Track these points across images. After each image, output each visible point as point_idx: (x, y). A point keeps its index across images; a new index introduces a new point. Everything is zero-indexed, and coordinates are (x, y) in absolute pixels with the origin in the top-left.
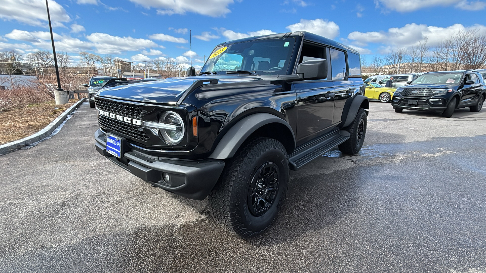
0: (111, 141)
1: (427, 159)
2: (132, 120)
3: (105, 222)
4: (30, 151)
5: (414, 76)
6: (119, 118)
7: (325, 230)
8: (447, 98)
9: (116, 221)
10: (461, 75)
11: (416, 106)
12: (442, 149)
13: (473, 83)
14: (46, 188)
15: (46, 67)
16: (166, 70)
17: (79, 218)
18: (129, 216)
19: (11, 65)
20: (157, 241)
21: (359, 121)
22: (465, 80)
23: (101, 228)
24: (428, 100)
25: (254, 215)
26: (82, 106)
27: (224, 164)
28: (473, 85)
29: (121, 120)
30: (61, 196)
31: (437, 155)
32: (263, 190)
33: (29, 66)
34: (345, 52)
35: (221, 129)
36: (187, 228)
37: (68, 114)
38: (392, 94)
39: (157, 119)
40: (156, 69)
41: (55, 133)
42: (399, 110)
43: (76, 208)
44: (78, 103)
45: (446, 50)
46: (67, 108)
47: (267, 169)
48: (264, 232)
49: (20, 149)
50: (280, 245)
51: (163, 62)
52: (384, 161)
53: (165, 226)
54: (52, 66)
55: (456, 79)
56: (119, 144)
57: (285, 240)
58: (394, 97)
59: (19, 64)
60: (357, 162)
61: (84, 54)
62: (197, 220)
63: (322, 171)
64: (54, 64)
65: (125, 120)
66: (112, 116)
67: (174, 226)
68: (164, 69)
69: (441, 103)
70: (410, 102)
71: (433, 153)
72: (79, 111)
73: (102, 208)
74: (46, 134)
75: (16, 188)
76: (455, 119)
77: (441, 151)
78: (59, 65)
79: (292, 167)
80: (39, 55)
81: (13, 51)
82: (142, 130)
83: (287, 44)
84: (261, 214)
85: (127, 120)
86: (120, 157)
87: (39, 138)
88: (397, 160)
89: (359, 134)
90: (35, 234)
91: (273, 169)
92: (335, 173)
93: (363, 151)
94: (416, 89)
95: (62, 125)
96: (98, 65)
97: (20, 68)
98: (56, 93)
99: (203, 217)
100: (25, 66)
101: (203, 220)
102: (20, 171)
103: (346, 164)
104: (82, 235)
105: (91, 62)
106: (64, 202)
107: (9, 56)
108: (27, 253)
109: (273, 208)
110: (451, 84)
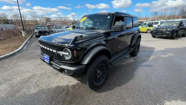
0: (46, 57)
1: (162, 57)
2: (53, 50)
3: (45, 84)
4: (16, 57)
5: (161, 22)
6: (48, 49)
7: (122, 87)
8: (173, 32)
9: (49, 84)
10: (179, 22)
11: (161, 35)
12: (169, 53)
13: (184, 25)
14: (23, 72)
15: (18, 21)
16: (64, 20)
17: (36, 83)
18: (53, 82)
19: (4, 20)
20: (63, 91)
21: (137, 43)
22: (181, 24)
23: (44, 87)
24: (165, 32)
25: (97, 82)
26: (33, 37)
27: (86, 66)
28: (184, 26)
29: (49, 49)
30: (29, 75)
31: (167, 56)
32: (100, 73)
33: (11, 20)
34: (132, 17)
35: (86, 52)
36: (74, 86)
37: (28, 40)
38: (152, 30)
39: (62, 50)
40: (60, 20)
41: (24, 49)
42: (154, 37)
43: (34, 79)
44: (31, 36)
45: (175, 10)
46: (27, 38)
47: (102, 66)
48: (101, 88)
49: (12, 56)
50: (106, 92)
51: (63, 17)
52: (146, 59)
53: (66, 86)
54: (20, 20)
55: (177, 24)
56: (48, 58)
57: (108, 90)
58: (152, 31)
59: (7, 20)
60: (136, 59)
61: (32, 15)
62: (77, 83)
63: (123, 63)
64: (21, 19)
65: (50, 50)
66: (46, 48)
67: (69, 85)
68: (63, 20)
69: (170, 34)
70: (158, 33)
71: (165, 55)
72: (32, 39)
73: (43, 79)
74: (21, 50)
75: (13, 72)
76: (176, 40)
77: (168, 54)
78: (23, 20)
79: (111, 64)
80: (15, 16)
81: (4, 14)
82: (56, 54)
83: (109, 17)
84: (99, 81)
85: (51, 50)
86: (49, 63)
87: (18, 51)
88: (151, 58)
89: (137, 48)
90: (21, 89)
91: (104, 66)
92: (128, 64)
93: (139, 54)
94: (161, 28)
95: (26, 45)
96: (38, 19)
97: (8, 21)
98: (23, 32)
99: (79, 82)
100: (10, 20)
101: (79, 83)
102: (13, 65)
103: (132, 60)
104: (37, 89)
105: (35, 18)
106: (30, 77)
107: (3, 16)
108: (20, 96)
109: (104, 79)
110: (175, 26)
